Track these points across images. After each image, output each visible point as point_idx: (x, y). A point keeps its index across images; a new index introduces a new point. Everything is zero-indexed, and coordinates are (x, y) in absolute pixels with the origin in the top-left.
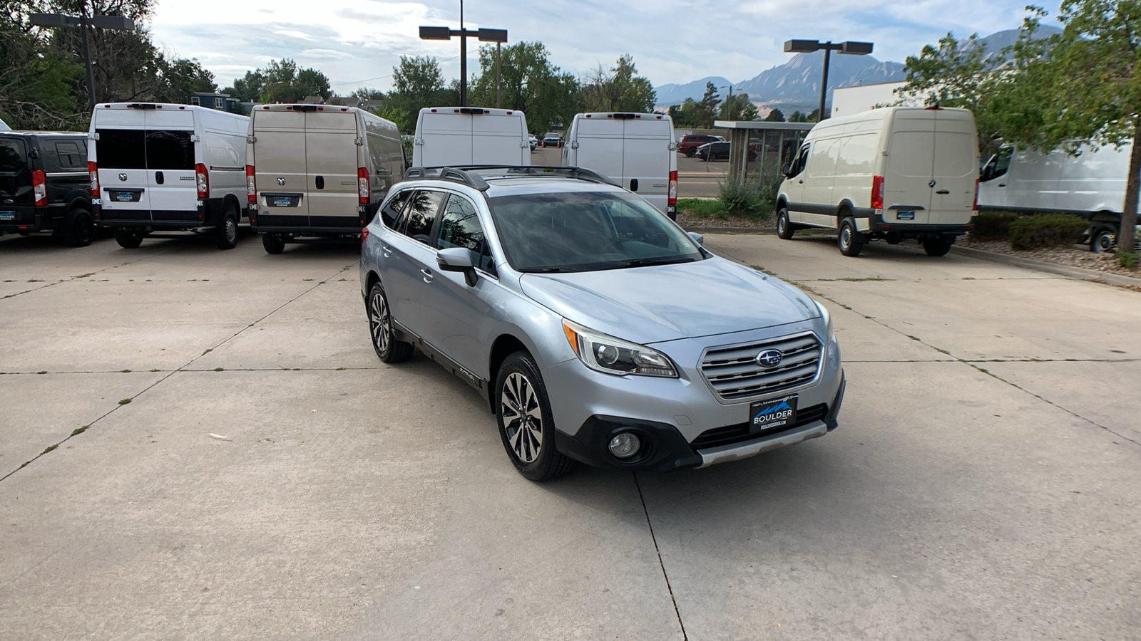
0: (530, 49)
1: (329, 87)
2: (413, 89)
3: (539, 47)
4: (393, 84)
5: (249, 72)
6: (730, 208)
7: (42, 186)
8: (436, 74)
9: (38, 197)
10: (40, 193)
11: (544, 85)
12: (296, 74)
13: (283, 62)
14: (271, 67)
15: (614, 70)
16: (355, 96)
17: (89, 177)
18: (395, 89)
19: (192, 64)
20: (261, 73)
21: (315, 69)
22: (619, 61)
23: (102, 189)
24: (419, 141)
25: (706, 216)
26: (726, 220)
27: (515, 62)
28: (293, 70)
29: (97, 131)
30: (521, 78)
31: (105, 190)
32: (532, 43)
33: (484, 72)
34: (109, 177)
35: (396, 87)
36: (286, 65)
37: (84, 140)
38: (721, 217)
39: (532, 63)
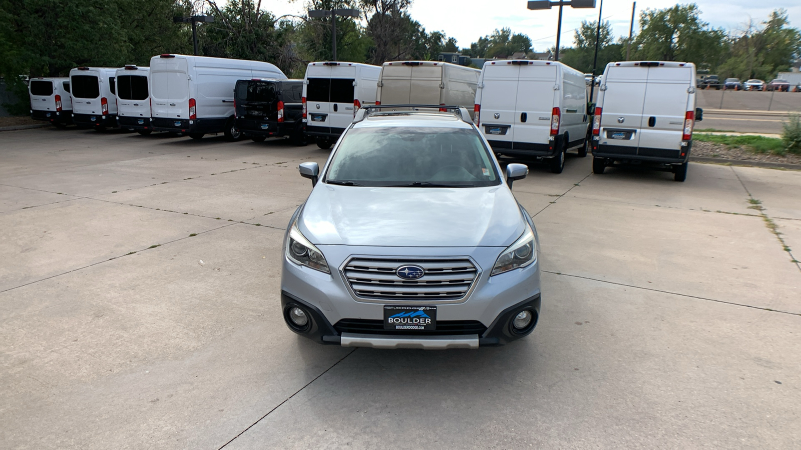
0: (685, 9)
1: (531, 46)
2: (588, 45)
3: (692, 8)
4: (574, 41)
5: (481, 38)
6: (790, 146)
7: (282, 110)
8: (608, 33)
9: (279, 116)
10: (280, 114)
11: (692, 38)
12: (510, 38)
13: (503, 30)
14: (494, 34)
15: (765, 23)
16: (549, 52)
17: (302, 106)
18: (574, 46)
19: (441, 34)
20: (488, 38)
21: (523, 34)
22: (773, 14)
23: (308, 113)
24: (480, 85)
25: (763, 152)
26: (784, 156)
27: (669, 20)
28: (509, 35)
29: (308, 79)
30: (673, 33)
31: (309, 114)
32: (687, 5)
33: (642, 30)
34: (311, 107)
35: (576, 44)
36: (504, 32)
37: (302, 83)
38: (779, 154)
39: (685, 21)
